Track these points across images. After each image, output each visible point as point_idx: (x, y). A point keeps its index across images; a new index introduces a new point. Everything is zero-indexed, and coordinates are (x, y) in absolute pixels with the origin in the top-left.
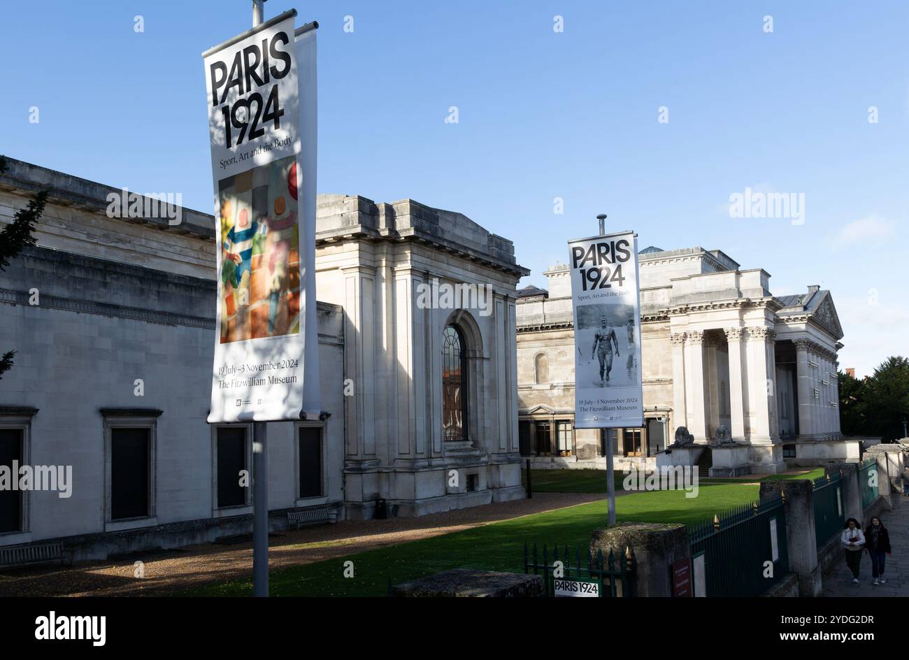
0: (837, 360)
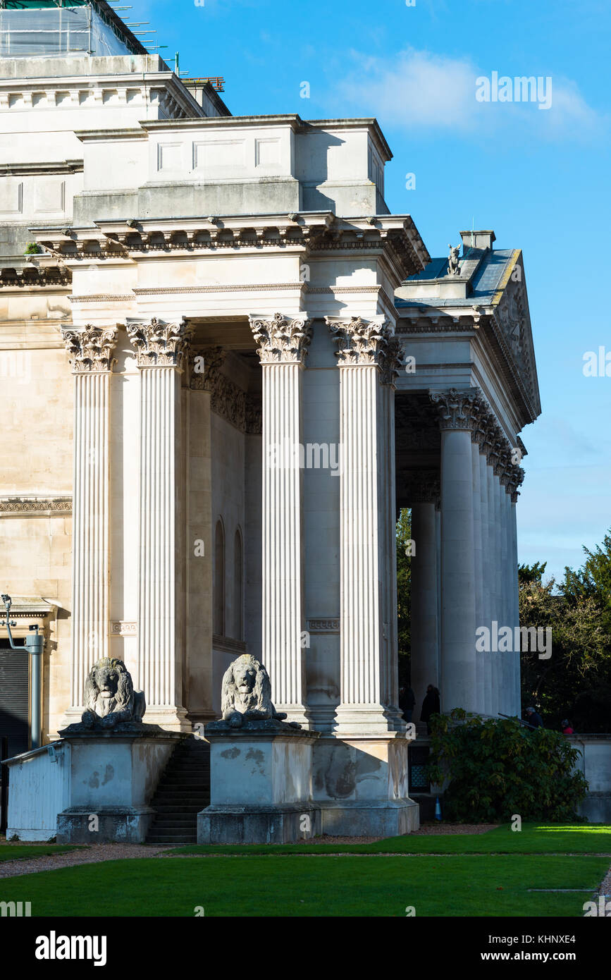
0: (519, 489)
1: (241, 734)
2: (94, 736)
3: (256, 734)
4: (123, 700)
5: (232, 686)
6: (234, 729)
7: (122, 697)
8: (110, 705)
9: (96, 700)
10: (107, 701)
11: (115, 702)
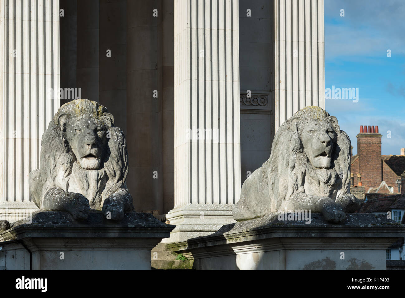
1: (346, 235)
2: (89, 235)
3: (370, 235)
4: (118, 173)
5: (301, 156)
6: (334, 226)
7: (116, 168)
8: (98, 181)
9: (69, 174)
10: (93, 175)
11: (105, 178)
